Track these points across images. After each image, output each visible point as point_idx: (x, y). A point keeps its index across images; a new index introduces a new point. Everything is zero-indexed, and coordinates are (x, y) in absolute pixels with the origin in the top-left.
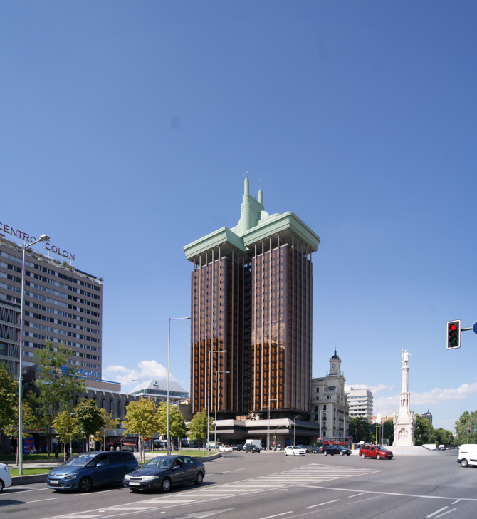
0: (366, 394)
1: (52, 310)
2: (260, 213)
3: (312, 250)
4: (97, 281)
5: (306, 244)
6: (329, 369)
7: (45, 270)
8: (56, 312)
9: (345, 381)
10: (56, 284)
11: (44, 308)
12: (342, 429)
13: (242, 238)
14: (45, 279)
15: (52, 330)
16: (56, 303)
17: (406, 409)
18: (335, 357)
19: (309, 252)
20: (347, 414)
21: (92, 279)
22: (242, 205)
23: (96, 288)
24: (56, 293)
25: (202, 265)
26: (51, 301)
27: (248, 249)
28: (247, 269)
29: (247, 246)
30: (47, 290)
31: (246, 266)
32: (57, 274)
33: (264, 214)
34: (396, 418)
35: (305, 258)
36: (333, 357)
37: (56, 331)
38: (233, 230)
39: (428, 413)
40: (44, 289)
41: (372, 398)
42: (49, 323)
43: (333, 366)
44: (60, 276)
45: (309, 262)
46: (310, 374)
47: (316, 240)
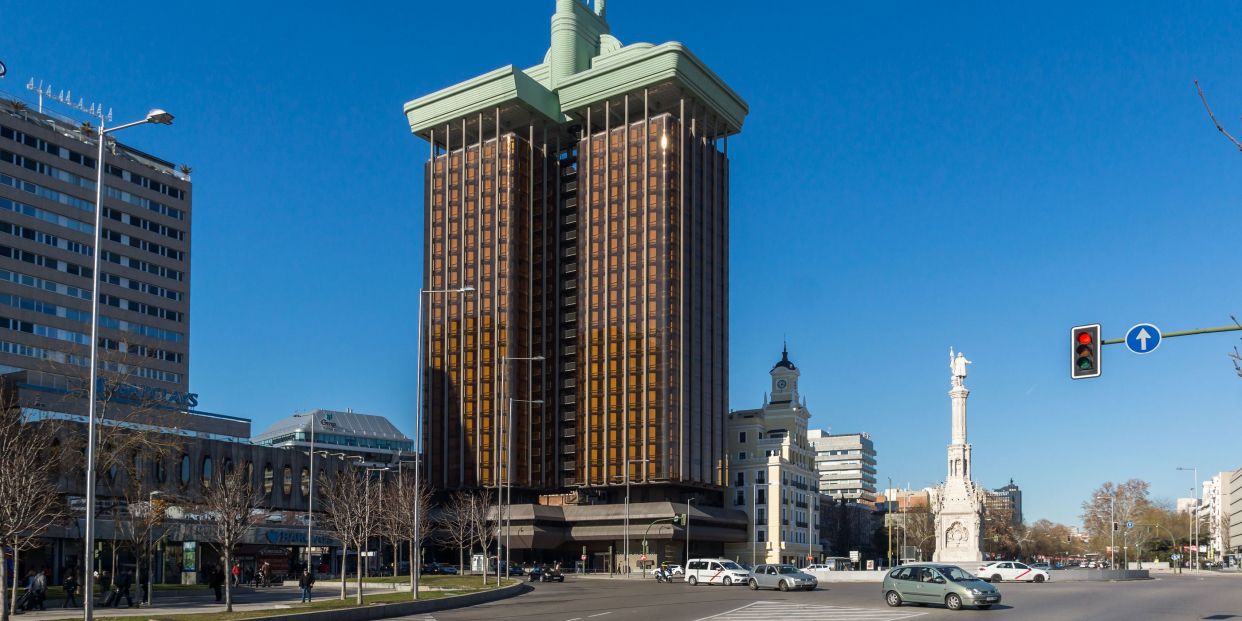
0: (860, 446)
1: (52, 240)
2: (599, 38)
3: (727, 129)
4: (177, 173)
5: (715, 116)
6: (769, 390)
7: (31, 141)
8: (62, 245)
9: (809, 416)
10: (64, 177)
11: (29, 234)
12: (803, 525)
13: (555, 93)
14: (30, 164)
15: (51, 286)
16: (63, 222)
17: (962, 482)
18: (785, 363)
19: (721, 134)
20: (816, 489)
21: (165, 170)
22: (554, 18)
23: (173, 192)
24: (63, 199)
25: (451, 149)
26: (46, 217)
27: (569, 119)
28: (566, 164)
29: (568, 113)
30: (38, 190)
31: (564, 156)
32: (64, 154)
33: (609, 42)
34: (941, 501)
35: (712, 148)
36: (779, 365)
37: (62, 290)
38: (531, 72)
39: (1012, 487)
40: (30, 187)
41: (875, 453)
42: (44, 269)
43: (780, 384)
44: (74, 157)
45: (723, 156)
46: (724, 402)
47: (740, 110)
